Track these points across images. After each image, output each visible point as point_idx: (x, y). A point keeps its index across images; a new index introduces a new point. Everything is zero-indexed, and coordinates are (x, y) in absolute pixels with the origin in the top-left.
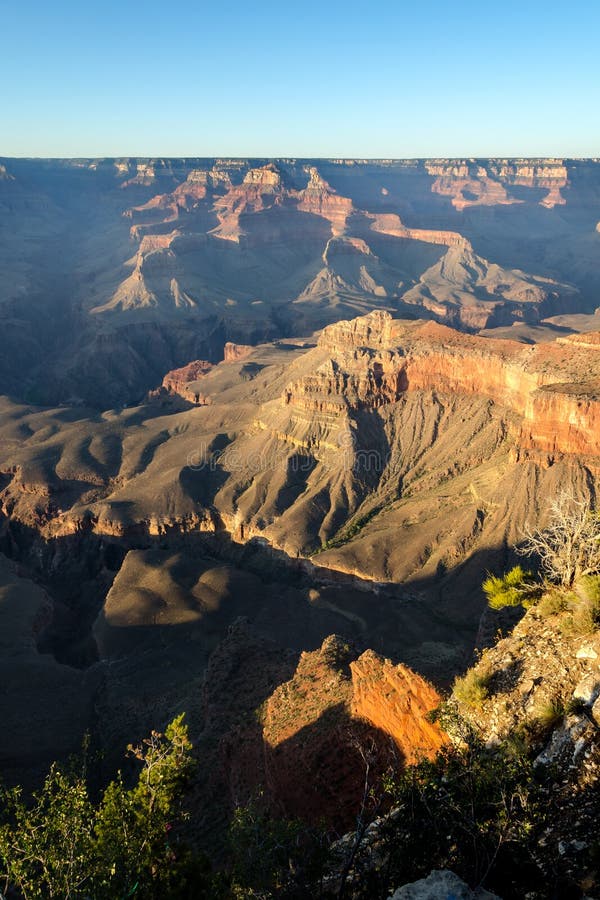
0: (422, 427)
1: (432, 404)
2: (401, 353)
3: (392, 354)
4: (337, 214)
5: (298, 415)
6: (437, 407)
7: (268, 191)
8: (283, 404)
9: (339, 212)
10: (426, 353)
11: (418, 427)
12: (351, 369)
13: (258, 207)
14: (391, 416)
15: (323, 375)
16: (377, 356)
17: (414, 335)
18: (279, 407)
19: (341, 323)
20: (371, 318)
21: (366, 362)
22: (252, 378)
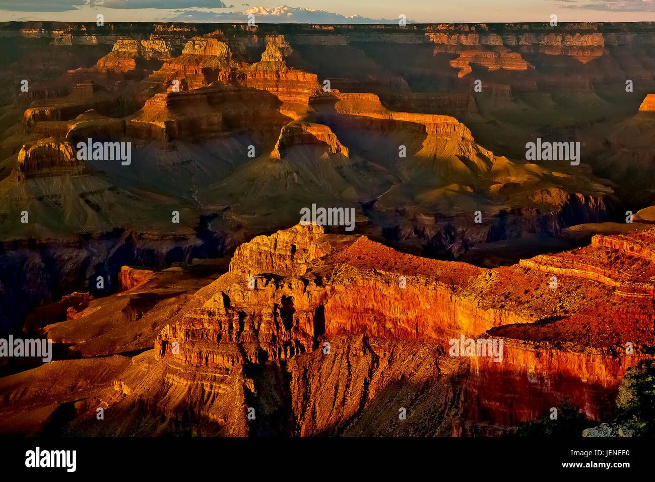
0: (347, 386)
1: (361, 354)
2: (319, 282)
3: (306, 283)
4: (299, 93)
5: (174, 372)
6: (369, 358)
7: (213, 64)
8: (157, 358)
9: (301, 91)
10: (354, 282)
11: (341, 388)
12: (249, 304)
13: (198, 84)
14: (306, 371)
15: (211, 314)
16: (286, 286)
17: (340, 255)
18: (151, 361)
19: (258, 239)
20: (296, 232)
21: (270, 294)
22: (140, 317)
